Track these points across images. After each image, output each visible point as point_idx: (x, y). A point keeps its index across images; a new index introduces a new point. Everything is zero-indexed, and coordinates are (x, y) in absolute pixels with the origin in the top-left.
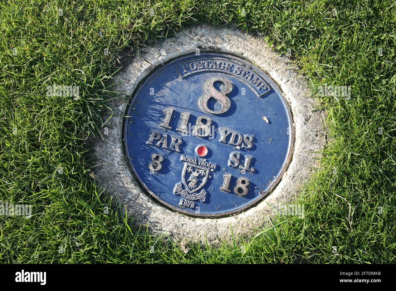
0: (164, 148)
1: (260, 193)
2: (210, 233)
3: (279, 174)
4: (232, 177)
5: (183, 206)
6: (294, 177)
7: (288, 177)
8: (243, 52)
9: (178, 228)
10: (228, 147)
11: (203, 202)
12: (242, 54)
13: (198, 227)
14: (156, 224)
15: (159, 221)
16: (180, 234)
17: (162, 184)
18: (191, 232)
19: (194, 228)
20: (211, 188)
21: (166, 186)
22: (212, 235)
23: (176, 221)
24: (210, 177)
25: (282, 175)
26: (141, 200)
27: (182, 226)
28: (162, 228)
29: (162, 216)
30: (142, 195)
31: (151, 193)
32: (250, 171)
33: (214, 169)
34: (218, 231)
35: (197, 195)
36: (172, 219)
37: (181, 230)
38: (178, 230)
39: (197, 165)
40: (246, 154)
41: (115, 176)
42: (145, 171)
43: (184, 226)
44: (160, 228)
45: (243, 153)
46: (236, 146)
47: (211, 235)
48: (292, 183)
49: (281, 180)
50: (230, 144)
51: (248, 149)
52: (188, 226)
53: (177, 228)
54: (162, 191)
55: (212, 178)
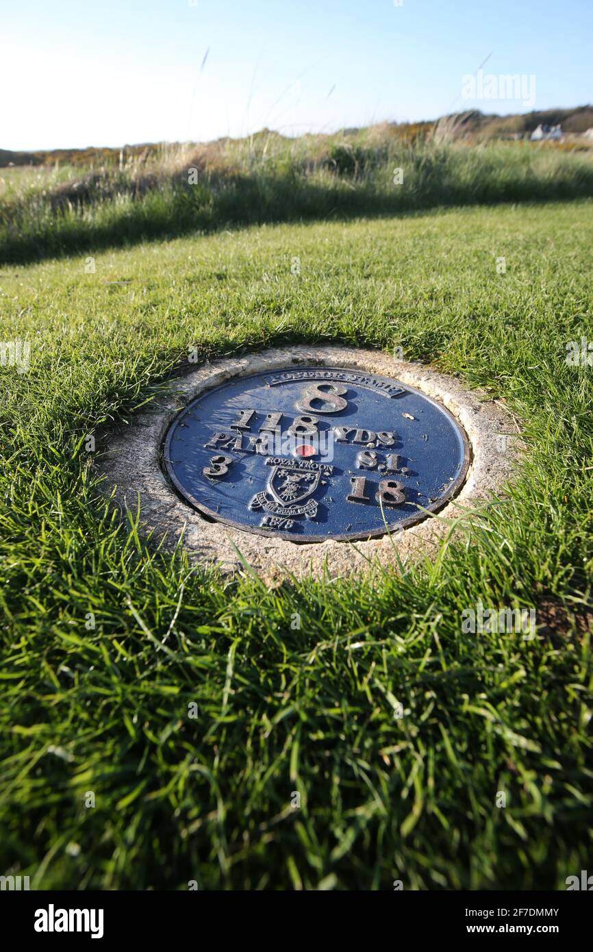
0: (235, 450)
1: (430, 502)
2: (334, 564)
3: (458, 472)
4: (367, 482)
5: (269, 526)
6: (489, 470)
7: (477, 472)
8: (357, 360)
9: (256, 556)
10: (352, 447)
11: (313, 519)
12: (355, 363)
13: (304, 552)
14: (205, 551)
15: (211, 545)
16: (260, 567)
17: (226, 496)
18: (288, 562)
19: (295, 555)
20: (327, 499)
21: (234, 498)
22: (339, 566)
23: (251, 544)
24: (323, 482)
25: (464, 473)
26: (177, 512)
27: (267, 553)
28: (216, 558)
29: (219, 535)
30: (180, 505)
31: (201, 507)
32: (400, 472)
33: (329, 471)
34: (354, 557)
35: (298, 507)
36: (244, 540)
37: (262, 560)
38: (257, 560)
39: (298, 467)
40: (387, 453)
41: (133, 480)
42: (194, 480)
43: (271, 552)
44: (213, 558)
45: (381, 453)
46: (367, 443)
47: (337, 566)
48: (489, 477)
49: (464, 482)
50: (355, 442)
51: (389, 447)
52: (280, 551)
53: (253, 555)
54: (223, 505)
55: (328, 485)
